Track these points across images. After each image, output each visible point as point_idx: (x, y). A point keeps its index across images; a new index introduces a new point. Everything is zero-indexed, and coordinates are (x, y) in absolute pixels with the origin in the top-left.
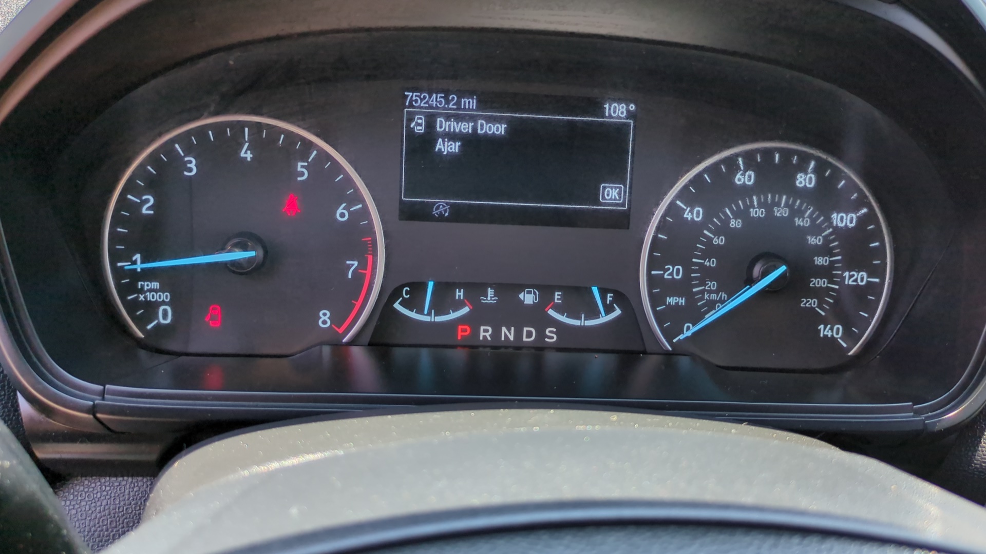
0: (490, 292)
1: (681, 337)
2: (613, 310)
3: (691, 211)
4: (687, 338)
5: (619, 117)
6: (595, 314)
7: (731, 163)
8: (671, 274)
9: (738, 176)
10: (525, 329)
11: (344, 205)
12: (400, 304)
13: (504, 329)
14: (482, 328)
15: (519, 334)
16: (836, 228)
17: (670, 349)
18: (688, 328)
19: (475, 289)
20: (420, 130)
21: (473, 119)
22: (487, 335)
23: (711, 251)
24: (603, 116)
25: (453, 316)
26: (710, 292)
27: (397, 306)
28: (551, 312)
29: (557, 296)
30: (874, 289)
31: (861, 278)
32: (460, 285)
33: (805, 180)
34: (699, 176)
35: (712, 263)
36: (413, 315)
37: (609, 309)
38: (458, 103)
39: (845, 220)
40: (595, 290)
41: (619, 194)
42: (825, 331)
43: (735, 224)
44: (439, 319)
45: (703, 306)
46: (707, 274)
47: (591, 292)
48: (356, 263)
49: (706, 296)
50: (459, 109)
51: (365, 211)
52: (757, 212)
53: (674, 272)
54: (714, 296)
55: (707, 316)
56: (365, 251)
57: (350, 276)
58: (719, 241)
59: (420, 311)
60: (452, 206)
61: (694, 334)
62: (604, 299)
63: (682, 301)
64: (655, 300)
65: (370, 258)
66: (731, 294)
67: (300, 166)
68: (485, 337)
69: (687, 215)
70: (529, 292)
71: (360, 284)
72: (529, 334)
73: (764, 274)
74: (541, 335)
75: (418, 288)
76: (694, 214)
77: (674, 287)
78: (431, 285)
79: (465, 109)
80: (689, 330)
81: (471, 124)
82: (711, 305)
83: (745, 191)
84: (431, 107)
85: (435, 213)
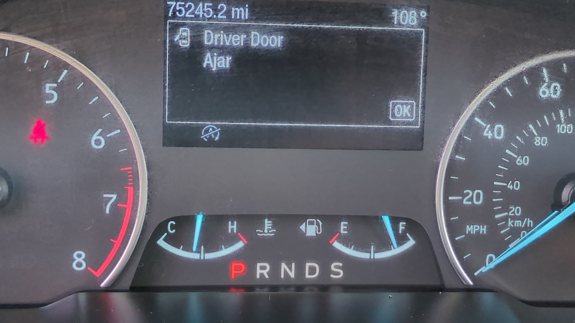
0: (268, 223)
1: (484, 269)
2: (406, 240)
3: (492, 128)
4: (491, 270)
5: (408, 26)
6: (386, 245)
7: (534, 74)
8: (471, 199)
9: (543, 88)
10: (308, 265)
11: (100, 130)
12: (165, 240)
13: (284, 266)
14: (259, 265)
15: (300, 270)
17: (471, 283)
18: (491, 260)
19: (250, 221)
20: (185, 44)
21: (246, 30)
22: (265, 272)
23: (514, 172)
24: (392, 24)
25: (225, 252)
26: (514, 218)
27: (161, 242)
28: (337, 245)
29: (343, 227)
32: (232, 217)
34: (499, 91)
35: (515, 186)
36: (179, 252)
37: (401, 240)
38: (228, 13)
40: (386, 219)
41: (411, 111)
43: (540, 141)
44: (210, 256)
45: (507, 234)
47: (383, 224)
48: (114, 197)
49: (510, 223)
50: (229, 19)
51: (124, 137)
52: (564, 129)
53: (474, 197)
54: (518, 223)
55: (511, 246)
56: (125, 182)
57: (107, 211)
58: (523, 161)
59: (188, 248)
60: (224, 129)
61: (498, 266)
62: (395, 229)
63: (483, 229)
64: (454, 229)
65: (130, 190)
66: (538, 219)
67: (49, 88)
68: (262, 275)
69: (488, 134)
70: (311, 223)
71: (119, 220)
72: (312, 270)
74: (326, 270)
75: (185, 222)
76: (495, 132)
77: (474, 214)
78: (199, 219)
79: (236, 20)
81: (243, 37)
82: (516, 233)
83: (551, 105)
84: (197, 17)
85: (204, 137)
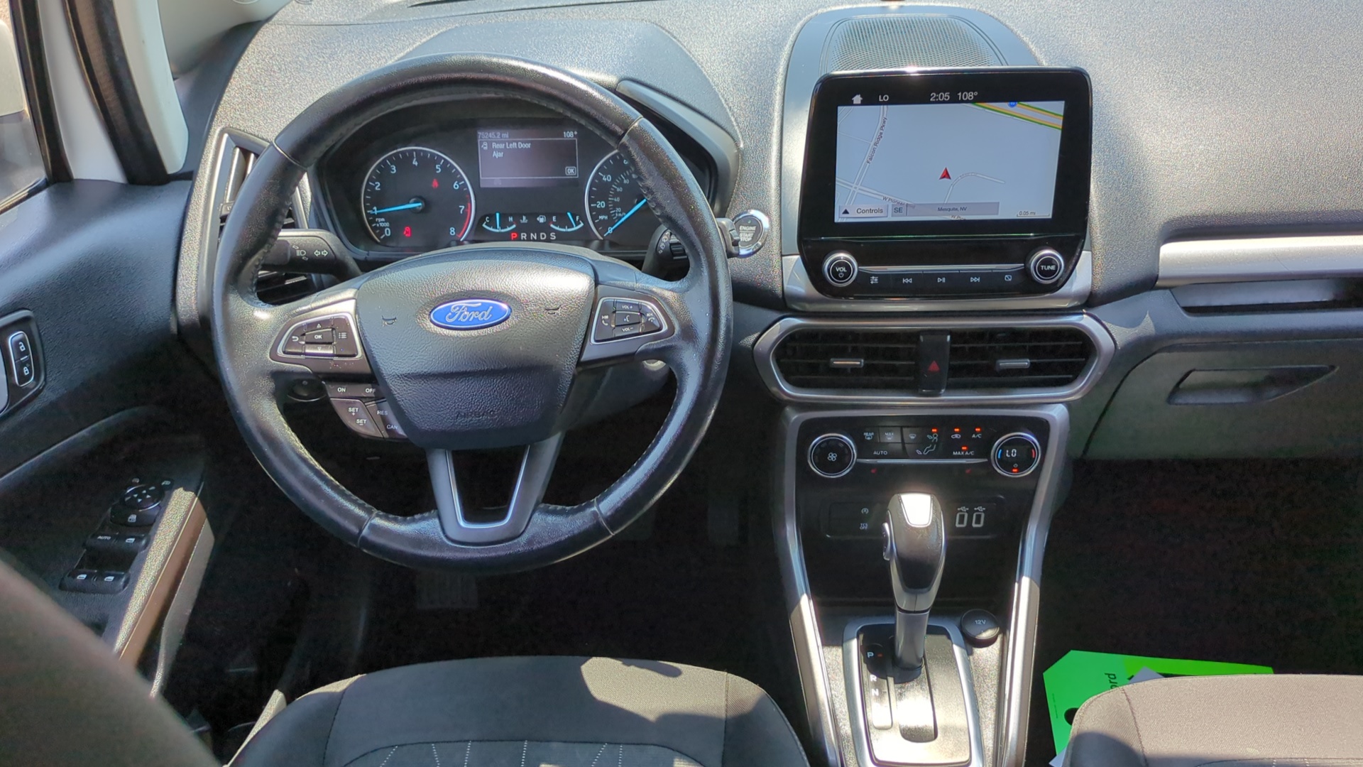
0: (524, 218)
1: (607, 233)
2: (580, 223)
3: (606, 177)
4: (610, 234)
5: (571, 138)
8: (599, 205)
10: (541, 234)
11: (456, 183)
12: (486, 224)
13: (532, 234)
14: (522, 234)
17: (602, 239)
19: (517, 216)
20: (486, 148)
22: (525, 237)
23: (616, 194)
24: (563, 137)
25: (509, 229)
26: (618, 213)
27: (484, 225)
28: (552, 226)
29: (554, 218)
32: (511, 215)
34: (608, 160)
35: (618, 200)
36: (491, 229)
37: (577, 224)
38: (501, 136)
40: (569, 214)
41: (573, 171)
43: (626, 182)
44: (503, 231)
45: (615, 218)
46: (616, 205)
47: (568, 216)
48: (463, 207)
49: (616, 214)
50: (501, 138)
51: (465, 185)
53: (601, 204)
54: (620, 215)
55: (617, 222)
56: (466, 201)
57: (461, 212)
58: (619, 190)
59: (494, 228)
61: (612, 232)
62: (574, 219)
63: (606, 217)
64: (593, 218)
65: (469, 204)
66: (625, 213)
67: (437, 167)
69: (604, 179)
70: (541, 217)
71: (466, 215)
72: (543, 236)
73: (638, 202)
75: (492, 217)
77: (601, 212)
78: (498, 215)
79: (504, 139)
80: (610, 230)
82: (620, 218)
84: (490, 138)
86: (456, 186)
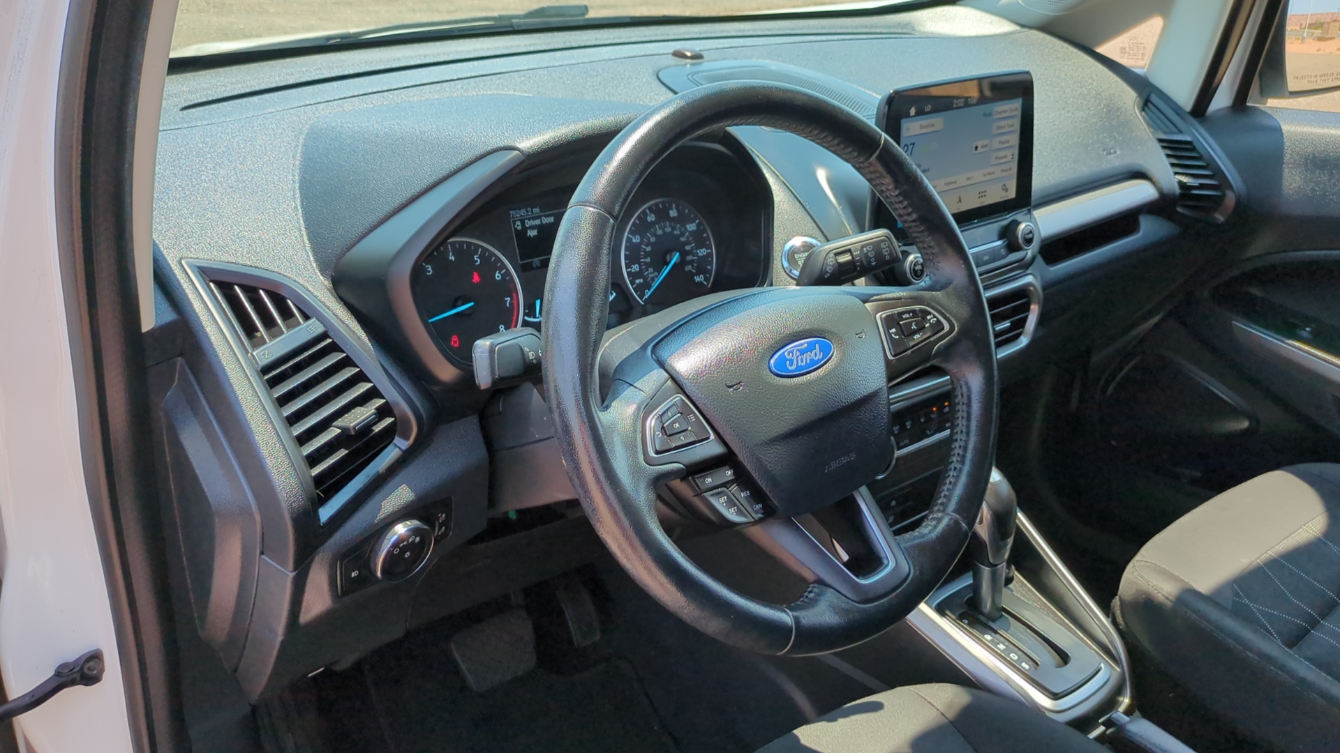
1: (646, 297)
7: (644, 212)
9: (649, 218)
11: (498, 272)
12: (526, 315)
16: (690, 232)
17: (643, 303)
20: (519, 228)
21: (539, 217)
23: (647, 254)
26: (651, 273)
30: (710, 255)
31: (702, 252)
33: (673, 213)
34: (635, 222)
35: (648, 260)
36: (532, 319)
38: (532, 212)
39: (691, 227)
42: (697, 279)
43: (653, 240)
46: (648, 266)
48: (509, 299)
49: (650, 275)
50: (533, 214)
51: (508, 272)
52: (660, 232)
53: (635, 268)
54: (653, 275)
55: (653, 285)
56: (512, 291)
57: (508, 305)
58: (648, 249)
59: (535, 317)
60: (541, 261)
63: (641, 280)
64: (632, 283)
65: (514, 295)
66: (659, 271)
67: (476, 258)
69: (634, 241)
71: (513, 308)
73: (671, 259)
76: (636, 239)
77: (638, 275)
78: (538, 302)
79: (535, 214)
80: (648, 293)
81: (539, 220)
82: (653, 279)
83: (653, 224)
84: (521, 216)
85: (534, 266)
86: (498, 277)
